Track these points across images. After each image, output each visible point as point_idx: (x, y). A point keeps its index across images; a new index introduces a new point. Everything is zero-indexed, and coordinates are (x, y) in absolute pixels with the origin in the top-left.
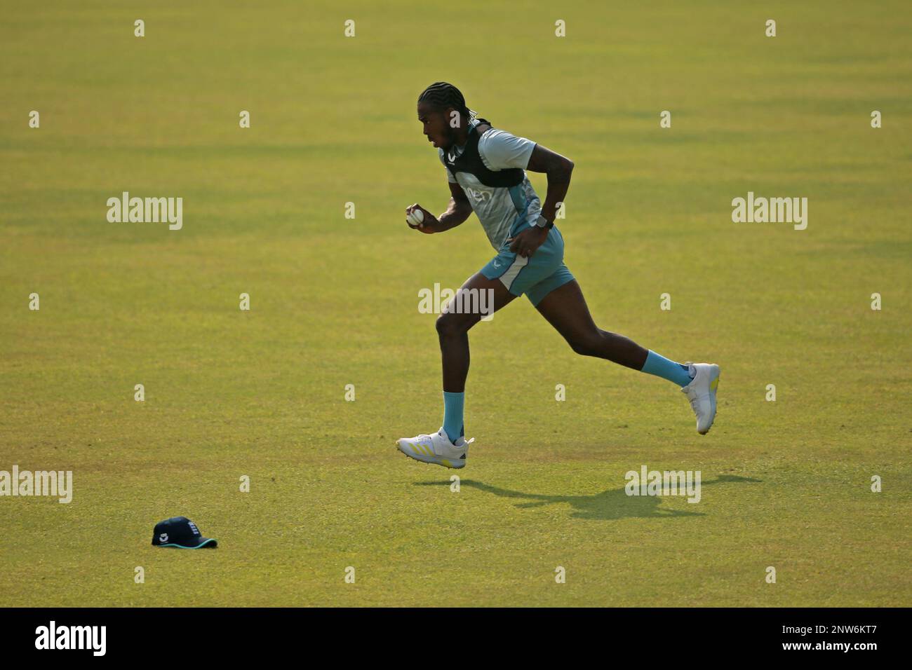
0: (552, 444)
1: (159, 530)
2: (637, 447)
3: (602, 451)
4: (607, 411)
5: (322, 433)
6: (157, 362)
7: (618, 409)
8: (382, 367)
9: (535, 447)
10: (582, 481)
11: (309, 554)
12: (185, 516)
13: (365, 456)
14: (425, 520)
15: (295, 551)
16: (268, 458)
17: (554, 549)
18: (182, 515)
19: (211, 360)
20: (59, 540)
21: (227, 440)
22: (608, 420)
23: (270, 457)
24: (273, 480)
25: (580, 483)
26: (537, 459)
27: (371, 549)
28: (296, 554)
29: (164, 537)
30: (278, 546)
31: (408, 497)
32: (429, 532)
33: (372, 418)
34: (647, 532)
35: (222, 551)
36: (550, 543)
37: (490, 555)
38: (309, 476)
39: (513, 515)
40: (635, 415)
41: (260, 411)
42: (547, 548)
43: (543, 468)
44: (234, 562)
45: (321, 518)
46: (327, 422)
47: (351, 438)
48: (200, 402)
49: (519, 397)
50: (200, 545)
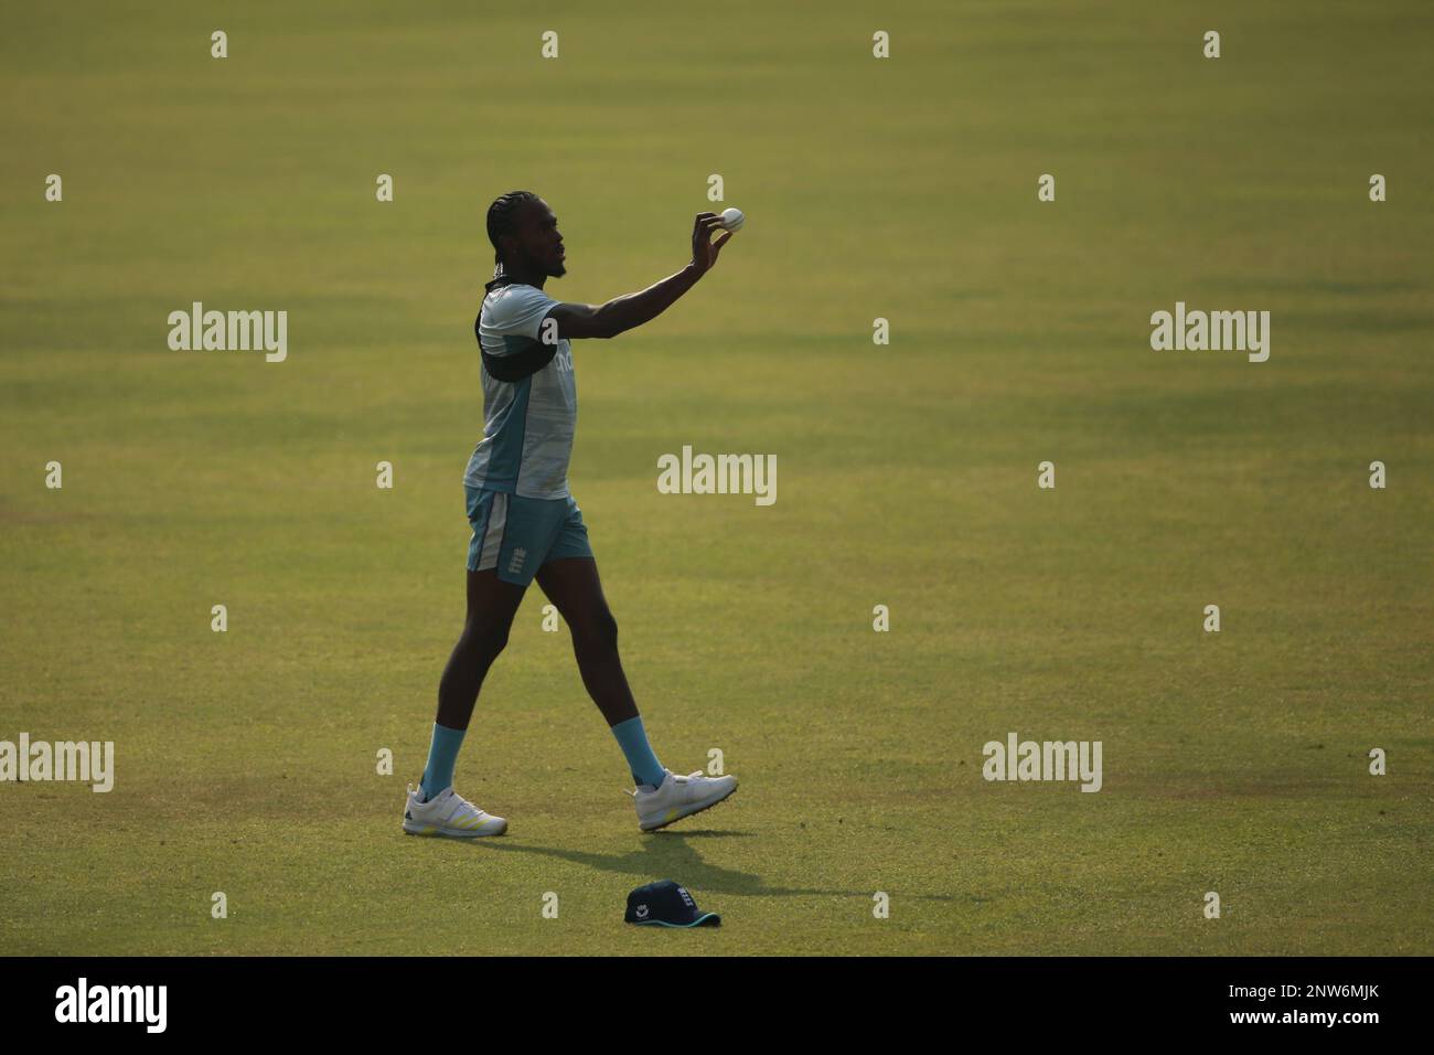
0: (1212, 773)
1: (635, 899)
2: (1337, 777)
3: (1284, 783)
4: (1292, 724)
5: (875, 757)
6: (633, 653)
7: (1310, 722)
8: (963, 660)
9: (1187, 777)
10: (1256, 828)
12: (673, 880)
13: (936, 791)
14: (1026, 885)
15: (834, 930)
16: (795, 795)
18: (669, 879)
19: (712, 649)
20: (489, 915)
22: (1293, 738)
23: (798, 793)
24: (803, 826)
25: (1253, 830)
26: (1190, 795)
27: (947, 927)
29: (643, 910)
30: (809, 923)
31: (1000, 851)
32: (1032, 903)
33: (947, 735)
34: (1351, 901)
35: (727, 929)
37: (1121, 937)
38: (855, 819)
39: (1154, 878)
40: (1334, 730)
41: (784, 725)
42: (1204, 925)
43: (1199, 809)
44: (745, 947)
46: (882, 741)
47: (917, 764)
48: (696, 712)
49: (1164, 703)
50: (696, 922)
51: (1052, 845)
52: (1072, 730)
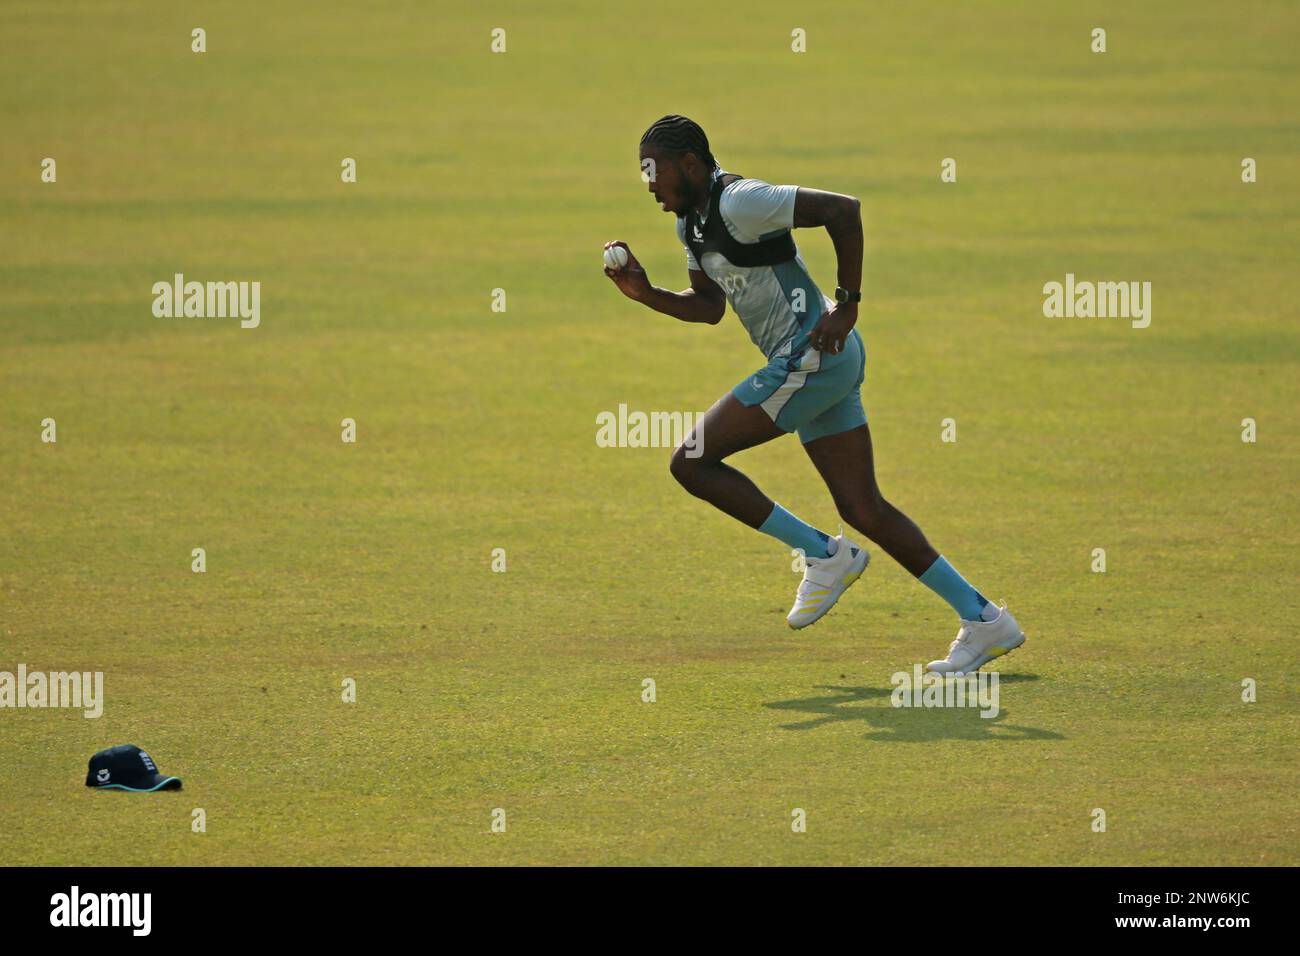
0: (673, 636)
1: (96, 764)
3: (746, 647)
4: (753, 587)
5: (336, 621)
6: (93, 518)
7: (770, 586)
8: (424, 524)
9: (648, 641)
10: (717, 692)
11: (316, 800)
12: (135, 743)
13: (399, 655)
14: (487, 749)
15: (295, 794)
16: (256, 659)
17: (675, 791)
18: (130, 743)
19: (173, 514)
21: (196, 632)
22: (754, 601)
23: (260, 656)
24: (264, 690)
25: (714, 694)
26: (652, 659)
27: (408, 791)
28: (297, 800)
29: (104, 774)
30: (270, 787)
31: (461, 715)
32: (493, 766)
33: (409, 600)
34: (812, 765)
35: (188, 795)
36: (670, 782)
37: (582, 801)
38: (317, 684)
39: (616, 742)
41: (245, 589)
42: (666, 789)
43: (660, 672)
45: (334, 746)
46: (343, 606)
47: (379, 628)
48: (157, 576)
49: (625, 567)
50: (157, 787)
51: (514, 709)
52: (534, 594)
